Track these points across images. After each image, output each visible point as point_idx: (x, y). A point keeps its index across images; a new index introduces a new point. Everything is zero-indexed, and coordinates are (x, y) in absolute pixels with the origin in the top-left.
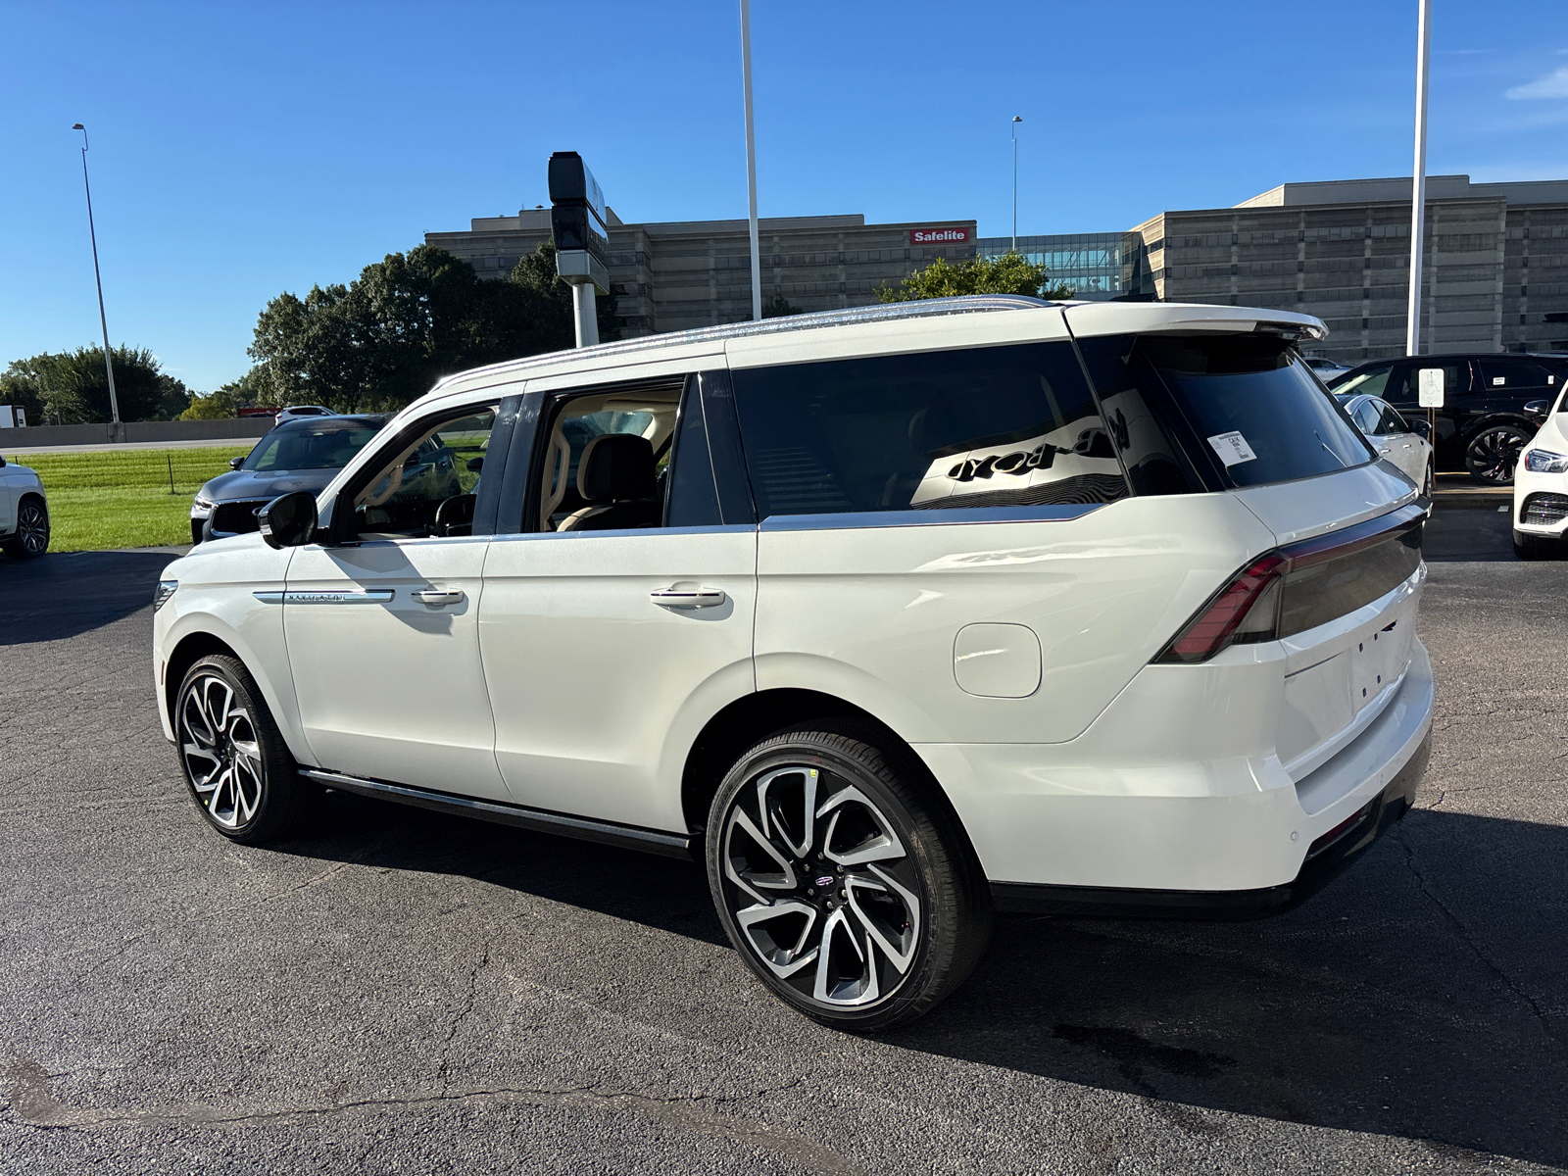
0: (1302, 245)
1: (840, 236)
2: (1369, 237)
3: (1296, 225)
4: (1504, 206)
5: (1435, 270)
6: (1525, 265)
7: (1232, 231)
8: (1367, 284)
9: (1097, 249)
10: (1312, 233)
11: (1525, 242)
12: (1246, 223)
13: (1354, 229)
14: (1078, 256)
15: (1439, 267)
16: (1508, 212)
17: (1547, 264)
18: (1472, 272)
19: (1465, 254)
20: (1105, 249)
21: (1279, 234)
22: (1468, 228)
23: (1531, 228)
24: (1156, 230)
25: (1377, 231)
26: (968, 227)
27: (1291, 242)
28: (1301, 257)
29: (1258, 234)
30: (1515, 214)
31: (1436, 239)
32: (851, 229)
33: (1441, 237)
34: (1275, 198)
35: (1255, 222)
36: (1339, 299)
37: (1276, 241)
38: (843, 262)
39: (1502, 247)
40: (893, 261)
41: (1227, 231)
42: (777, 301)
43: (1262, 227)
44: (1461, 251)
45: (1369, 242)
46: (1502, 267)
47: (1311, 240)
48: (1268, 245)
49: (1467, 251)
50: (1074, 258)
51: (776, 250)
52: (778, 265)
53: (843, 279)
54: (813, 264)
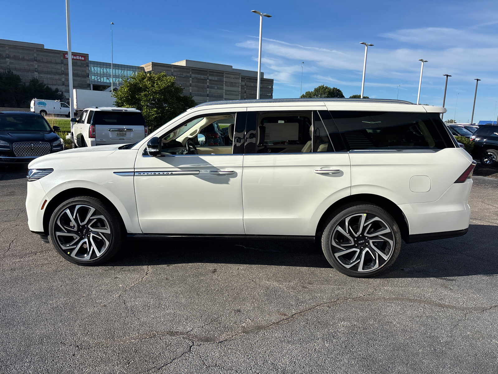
0: (191, 79)
1: (35, 51)
2: (208, 79)
3: (189, 72)
4: (241, 76)
5: (224, 91)
6: (245, 93)
7: (171, 71)
8: (208, 93)
9: (130, 70)
10: (193, 75)
11: (245, 86)
12: (176, 69)
13: (205, 76)
14: (124, 72)
15: (225, 90)
16: (242, 78)
17: (250, 93)
18: (233, 93)
19: (232, 88)
20: (133, 71)
21: (184, 74)
22: (232, 80)
23: (247, 83)
24: (149, 67)
25: (210, 78)
26: (86, 56)
27: (187, 77)
28: (191, 82)
29: (179, 73)
30: (243, 78)
31: (224, 82)
32: (40, 49)
33: (226, 82)
34: (183, 63)
35: (178, 70)
36: (201, 96)
37: (184, 76)
38: (36, 60)
39: (240, 87)
40: (56, 63)
41: (170, 71)
42: (8, 71)
43: (180, 71)
44: (231, 87)
45: (208, 80)
46: (240, 92)
47: (194, 77)
48: (181, 77)
49: (232, 87)
50: (122, 72)
51: (7, 52)
52: (8, 58)
53: (36, 67)
54: (23, 59)
